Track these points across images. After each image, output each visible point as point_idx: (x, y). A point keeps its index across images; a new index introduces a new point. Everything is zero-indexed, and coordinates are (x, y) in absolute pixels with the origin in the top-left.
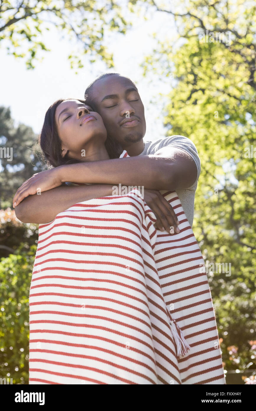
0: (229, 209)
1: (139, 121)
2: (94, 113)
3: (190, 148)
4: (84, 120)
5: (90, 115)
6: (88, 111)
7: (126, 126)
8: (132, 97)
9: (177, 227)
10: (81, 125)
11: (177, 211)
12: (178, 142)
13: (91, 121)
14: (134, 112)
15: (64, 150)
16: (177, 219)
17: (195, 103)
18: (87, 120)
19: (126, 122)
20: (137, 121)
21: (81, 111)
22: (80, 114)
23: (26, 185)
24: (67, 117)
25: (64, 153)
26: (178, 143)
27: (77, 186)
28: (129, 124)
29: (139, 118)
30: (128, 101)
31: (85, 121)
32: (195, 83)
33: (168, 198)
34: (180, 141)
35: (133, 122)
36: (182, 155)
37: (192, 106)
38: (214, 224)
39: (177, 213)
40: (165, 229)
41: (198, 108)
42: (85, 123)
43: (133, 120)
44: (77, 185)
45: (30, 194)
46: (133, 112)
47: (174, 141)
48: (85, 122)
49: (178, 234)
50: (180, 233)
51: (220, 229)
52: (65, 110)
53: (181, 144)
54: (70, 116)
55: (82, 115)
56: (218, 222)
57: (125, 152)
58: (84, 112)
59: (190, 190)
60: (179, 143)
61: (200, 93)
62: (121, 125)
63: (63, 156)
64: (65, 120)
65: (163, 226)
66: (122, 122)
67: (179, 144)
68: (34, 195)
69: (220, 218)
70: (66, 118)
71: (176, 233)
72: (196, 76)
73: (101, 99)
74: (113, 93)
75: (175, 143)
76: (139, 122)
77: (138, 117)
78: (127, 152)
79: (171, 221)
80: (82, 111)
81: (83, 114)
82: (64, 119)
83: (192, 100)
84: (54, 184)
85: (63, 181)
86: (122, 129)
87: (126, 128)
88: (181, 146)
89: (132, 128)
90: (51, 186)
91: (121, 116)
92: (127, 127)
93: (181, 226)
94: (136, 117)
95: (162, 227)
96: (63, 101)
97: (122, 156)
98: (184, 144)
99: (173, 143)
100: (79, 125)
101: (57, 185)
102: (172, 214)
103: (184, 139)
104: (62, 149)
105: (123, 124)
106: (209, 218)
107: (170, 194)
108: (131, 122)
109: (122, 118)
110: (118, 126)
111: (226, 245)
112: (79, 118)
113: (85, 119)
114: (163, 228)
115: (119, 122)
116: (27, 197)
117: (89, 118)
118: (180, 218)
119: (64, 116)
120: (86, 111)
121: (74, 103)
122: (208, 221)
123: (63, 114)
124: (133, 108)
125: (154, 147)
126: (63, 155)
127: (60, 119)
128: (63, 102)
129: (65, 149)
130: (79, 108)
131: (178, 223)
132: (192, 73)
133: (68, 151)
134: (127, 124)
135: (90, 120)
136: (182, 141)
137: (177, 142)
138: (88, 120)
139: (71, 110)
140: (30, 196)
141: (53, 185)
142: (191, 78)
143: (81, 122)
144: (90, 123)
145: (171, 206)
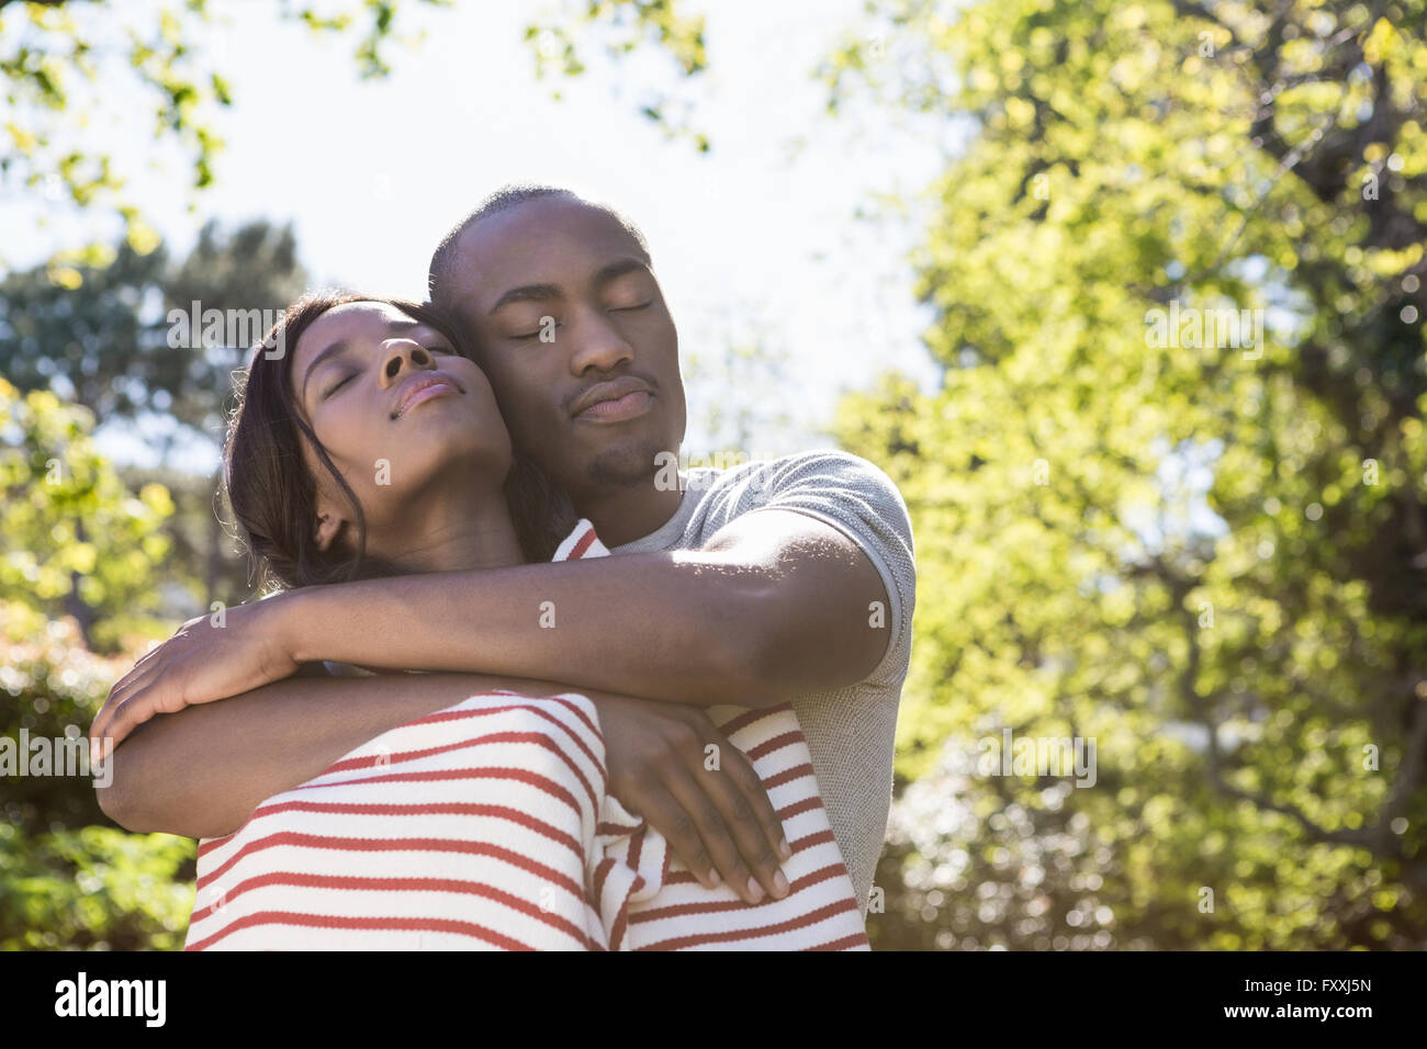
0: (1178, 650)
1: (651, 394)
2: (453, 365)
3: (870, 509)
4: (406, 397)
5: (434, 372)
6: (428, 354)
7: (597, 416)
8: (623, 293)
9: (778, 873)
10: (394, 417)
11: (781, 797)
12: (819, 483)
13: (438, 398)
14: (630, 356)
15: (327, 517)
16: (781, 834)
17: (1040, 215)
18: (421, 393)
19: (598, 402)
20: (646, 395)
21: (395, 356)
22: (393, 369)
23: (150, 667)
24: (338, 382)
25: (326, 532)
26: (816, 490)
27: (369, 678)
28: (611, 411)
29: (654, 383)
30: (608, 312)
31: (409, 398)
32: (1037, 134)
33: (748, 739)
34: (826, 477)
35: (627, 400)
36: (818, 551)
37: (1028, 226)
38: (1124, 702)
39: (780, 808)
40: (722, 878)
41: (1050, 238)
42: (410, 409)
43: (627, 394)
44: (367, 673)
45: (160, 709)
46: (625, 359)
47: (802, 480)
48: (413, 399)
49: (782, 899)
50: (790, 894)
51: (1149, 724)
52: (332, 352)
53: (828, 495)
54: (351, 375)
55: (399, 375)
56: (1139, 696)
57: (584, 526)
58: (409, 359)
59: (874, 686)
60: (822, 490)
61: (1060, 174)
62: (575, 415)
63: (325, 544)
64: (329, 394)
65: (714, 865)
66: (582, 399)
67: (822, 494)
68: (176, 713)
69: (1147, 680)
70: (334, 386)
71: (768, 899)
72: (1042, 106)
73: (489, 300)
74: (536, 277)
75: (804, 488)
76: (653, 398)
77: (646, 380)
78: (595, 526)
79: (750, 844)
80: (401, 355)
81: (404, 368)
82: (328, 390)
83: (1030, 204)
84: (263, 669)
85: (301, 656)
86: (581, 430)
87: (598, 426)
88: (826, 502)
89: (625, 426)
90: (249, 678)
91: (573, 373)
92: (601, 420)
93: (797, 867)
94: (638, 379)
95: (709, 871)
96: (329, 306)
97: (563, 552)
98: (840, 492)
99: (796, 490)
100: (387, 415)
101: (273, 673)
102: (762, 814)
103: (849, 469)
104: (321, 515)
105: (585, 408)
106: (1100, 684)
107: (762, 720)
108: (617, 400)
109: (577, 382)
110: (563, 416)
111: (1171, 793)
112: (390, 386)
113: (411, 389)
114: (713, 875)
115: (567, 402)
116: (145, 723)
117: (429, 386)
118: (795, 828)
119: (327, 377)
120: (418, 358)
121: (375, 314)
122: (1097, 693)
123: (323, 363)
124: (625, 338)
125: (724, 501)
126: (322, 539)
127: (312, 387)
128: (326, 314)
129: (330, 513)
130: (391, 341)
131: (784, 849)
132: (1026, 93)
133: (344, 525)
134: (599, 409)
135: (430, 395)
136: (839, 480)
137: (813, 483)
138: (423, 396)
139: (359, 349)
140: (159, 718)
141: (255, 674)
142: (1022, 113)
143: (393, 406)
144: (433, 410)
145: (755, 775)
